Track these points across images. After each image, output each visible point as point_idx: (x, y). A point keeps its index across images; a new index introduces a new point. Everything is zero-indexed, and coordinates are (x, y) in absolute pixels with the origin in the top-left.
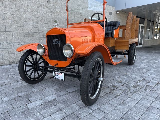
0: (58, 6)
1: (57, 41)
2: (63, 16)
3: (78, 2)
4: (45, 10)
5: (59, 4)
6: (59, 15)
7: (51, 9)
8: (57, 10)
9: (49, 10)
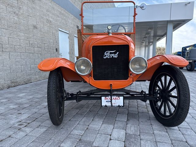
0: (23, 6)
1: (111, 53)
2: (29, 21)
3: (47, 6)
4: (4, 7)
5: (25, 3)
6: (24, 20)
7: (14, 8)
8: (21, 11)
9: (10, 9)
